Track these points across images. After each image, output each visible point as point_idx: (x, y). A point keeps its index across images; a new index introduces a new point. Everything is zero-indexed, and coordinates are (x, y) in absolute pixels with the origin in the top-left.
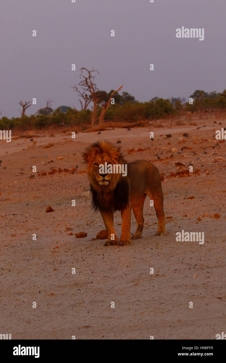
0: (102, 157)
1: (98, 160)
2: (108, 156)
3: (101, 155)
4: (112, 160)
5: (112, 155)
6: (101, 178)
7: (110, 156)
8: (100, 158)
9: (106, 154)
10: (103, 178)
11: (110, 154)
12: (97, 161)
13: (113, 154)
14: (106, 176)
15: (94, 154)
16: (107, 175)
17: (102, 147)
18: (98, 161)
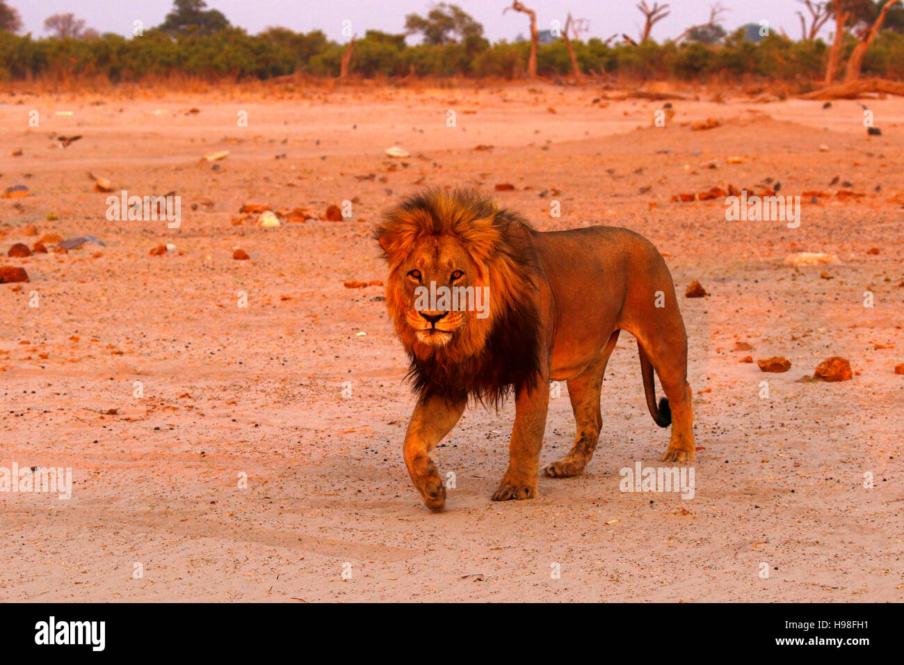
0: (437, 251)
3: (433, 242)
12: (418, 265)
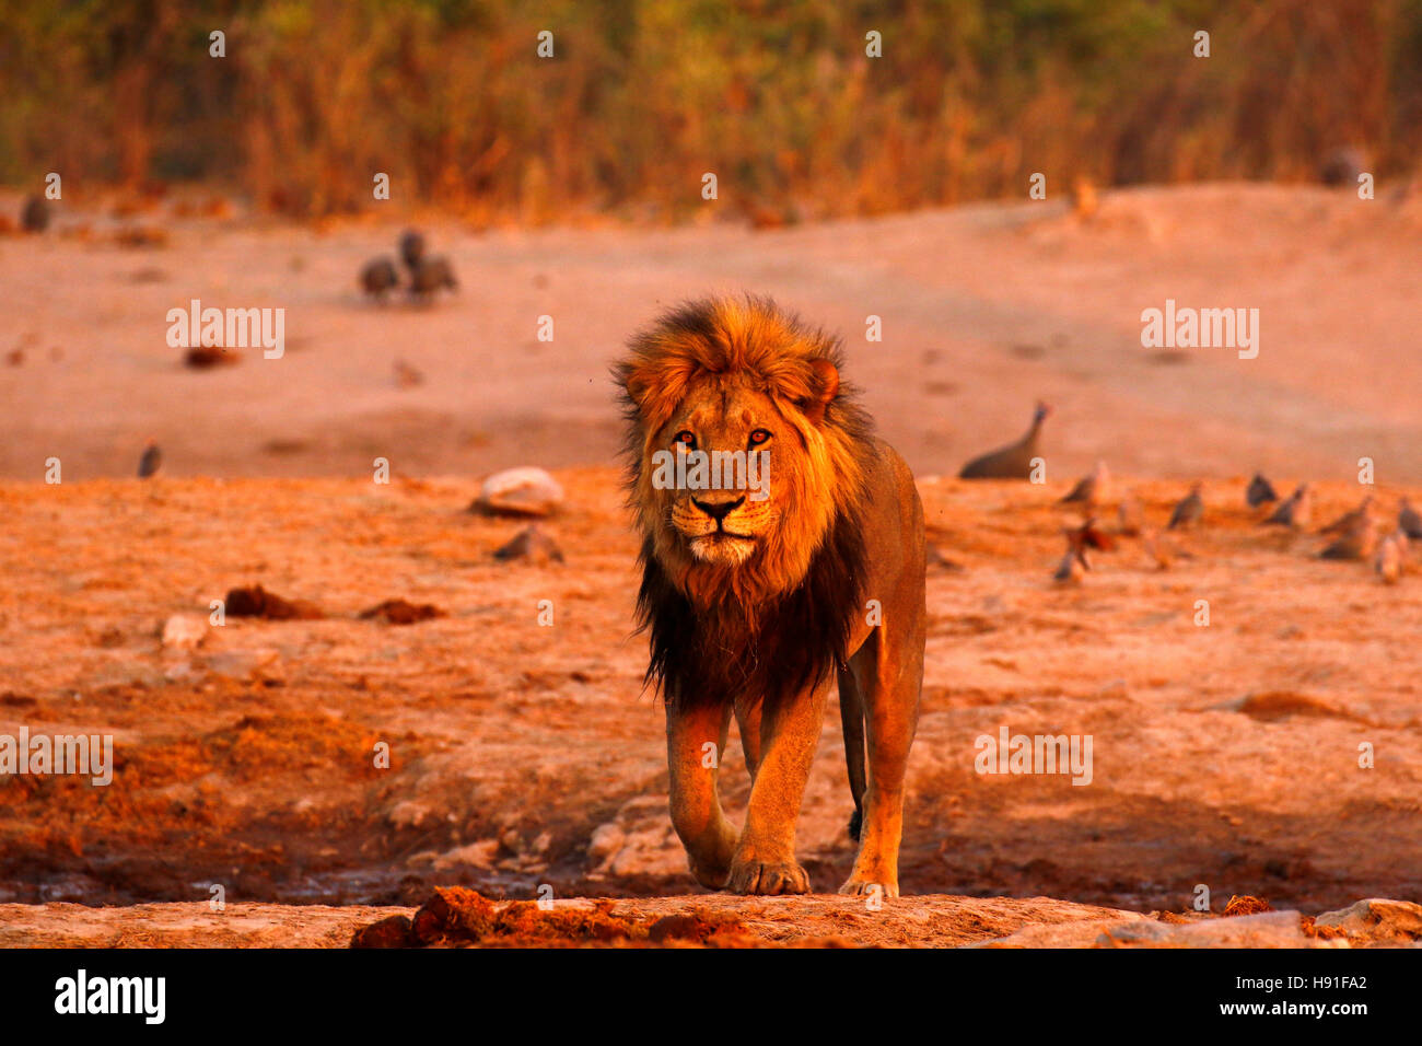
1: (699, 416)
2: (756, 390)
4: (780, 413)
5: (783, 383)
6: (703, 524)
7: (768, 392)
8: (712, 407)
9: (747, 380)
10: (714, 521)
11: (767, 376)
13: (788, 376)
14: (734, 514)
15: (680, 379)
16: (743, 507)
17: (725, 341)
18: (695, 424)
